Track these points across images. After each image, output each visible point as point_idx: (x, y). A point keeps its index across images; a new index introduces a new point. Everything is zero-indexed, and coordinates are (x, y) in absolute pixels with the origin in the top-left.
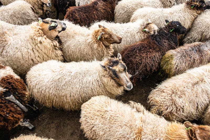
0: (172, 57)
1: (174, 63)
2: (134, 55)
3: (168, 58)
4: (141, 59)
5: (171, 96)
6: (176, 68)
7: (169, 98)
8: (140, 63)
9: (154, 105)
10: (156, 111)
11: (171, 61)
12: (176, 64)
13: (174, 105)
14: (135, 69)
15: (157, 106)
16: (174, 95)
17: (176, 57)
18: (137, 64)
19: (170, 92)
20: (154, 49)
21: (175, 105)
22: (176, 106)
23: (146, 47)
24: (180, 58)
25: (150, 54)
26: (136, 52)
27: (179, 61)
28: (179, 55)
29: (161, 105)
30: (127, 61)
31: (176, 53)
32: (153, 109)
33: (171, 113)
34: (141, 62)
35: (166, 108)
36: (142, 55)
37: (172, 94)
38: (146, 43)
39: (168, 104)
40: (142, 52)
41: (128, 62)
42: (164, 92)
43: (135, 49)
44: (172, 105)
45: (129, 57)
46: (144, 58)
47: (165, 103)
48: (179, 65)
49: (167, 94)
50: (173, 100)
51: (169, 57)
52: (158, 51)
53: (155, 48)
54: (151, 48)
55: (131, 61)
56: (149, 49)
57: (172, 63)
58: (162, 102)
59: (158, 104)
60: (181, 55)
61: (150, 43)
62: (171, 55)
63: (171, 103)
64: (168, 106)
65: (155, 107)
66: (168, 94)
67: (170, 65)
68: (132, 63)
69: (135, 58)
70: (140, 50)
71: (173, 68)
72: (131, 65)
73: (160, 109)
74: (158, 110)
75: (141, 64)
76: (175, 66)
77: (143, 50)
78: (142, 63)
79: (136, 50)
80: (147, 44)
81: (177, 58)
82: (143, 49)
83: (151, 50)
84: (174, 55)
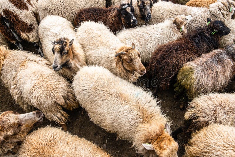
0: (191, 70)
1: (195, 77)
2: (170, 55)
3: (187, 72)
4: (178, 60)
5: (216, 107)
6: (198, 83)
7: (213, 107)
8: (176, 65)
9: (193, 108)
10: (192, 114)
11: (191, 75)
12: (198, 79)
13: (214, 118)
14: (171, 71)
15: (195, 110)
16: (220, 108)
17: (196, 70)
18: (174, 66)
19: (217, 103)
20: (191, 50)
21: (216, 117)
22: (216, 119)
23: (183, 47)
24: (201, 71)
25: (187, 55)
26: (172, 52)
27: (200, 75)
28: (200, 68)
29: (200, 110)
30: (162, 63)
31: (196, 65)
32: (190, 111)
33: (206, 123)
34: (178, 63)
35: (204, 115)
36: (179, 56)
37: (218, 106)
38: (183, 42)
39: (208, 113)
40: (180, 52)
41: (164, 64)
42: (211, 100)
43: (170, 49)
44: (212, 116)
45: (164, 59)
46: (181, 59)
47: (206, 110)
48: (201, 80)
49: (213, 103)
50: (216, 112)
51: (188, 70)
52: (195, 53)
53: (193, 49)
54: (188, 49)
55: (166, 63)
56: (186, 50)
57: (192, 77)
58: (203, 108)
59: (198, 108)
60: (202, 68)
61: (187, 43)
62: (191, 69)
63: (213, 114)
64: (207, 114)
65: (193, 110)
66: (215, 104)
67: (190, 80)
68: (167, 65)
69: (172, 59)
70: (177, 50)
71: (194, 83)
72: (167, 66)
73: (197, 113)
74: (194, 114)
75: (178, 65)
76: (197, 81)
77: (180, 51)
78: (180, 64)
79: (172, 50)
80: (184, 44)
81: (198, 72)
82: (180, 49)
83: (188, 51)
84: (194, 68)
